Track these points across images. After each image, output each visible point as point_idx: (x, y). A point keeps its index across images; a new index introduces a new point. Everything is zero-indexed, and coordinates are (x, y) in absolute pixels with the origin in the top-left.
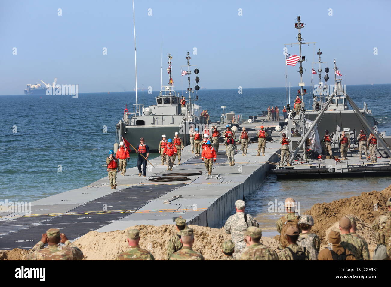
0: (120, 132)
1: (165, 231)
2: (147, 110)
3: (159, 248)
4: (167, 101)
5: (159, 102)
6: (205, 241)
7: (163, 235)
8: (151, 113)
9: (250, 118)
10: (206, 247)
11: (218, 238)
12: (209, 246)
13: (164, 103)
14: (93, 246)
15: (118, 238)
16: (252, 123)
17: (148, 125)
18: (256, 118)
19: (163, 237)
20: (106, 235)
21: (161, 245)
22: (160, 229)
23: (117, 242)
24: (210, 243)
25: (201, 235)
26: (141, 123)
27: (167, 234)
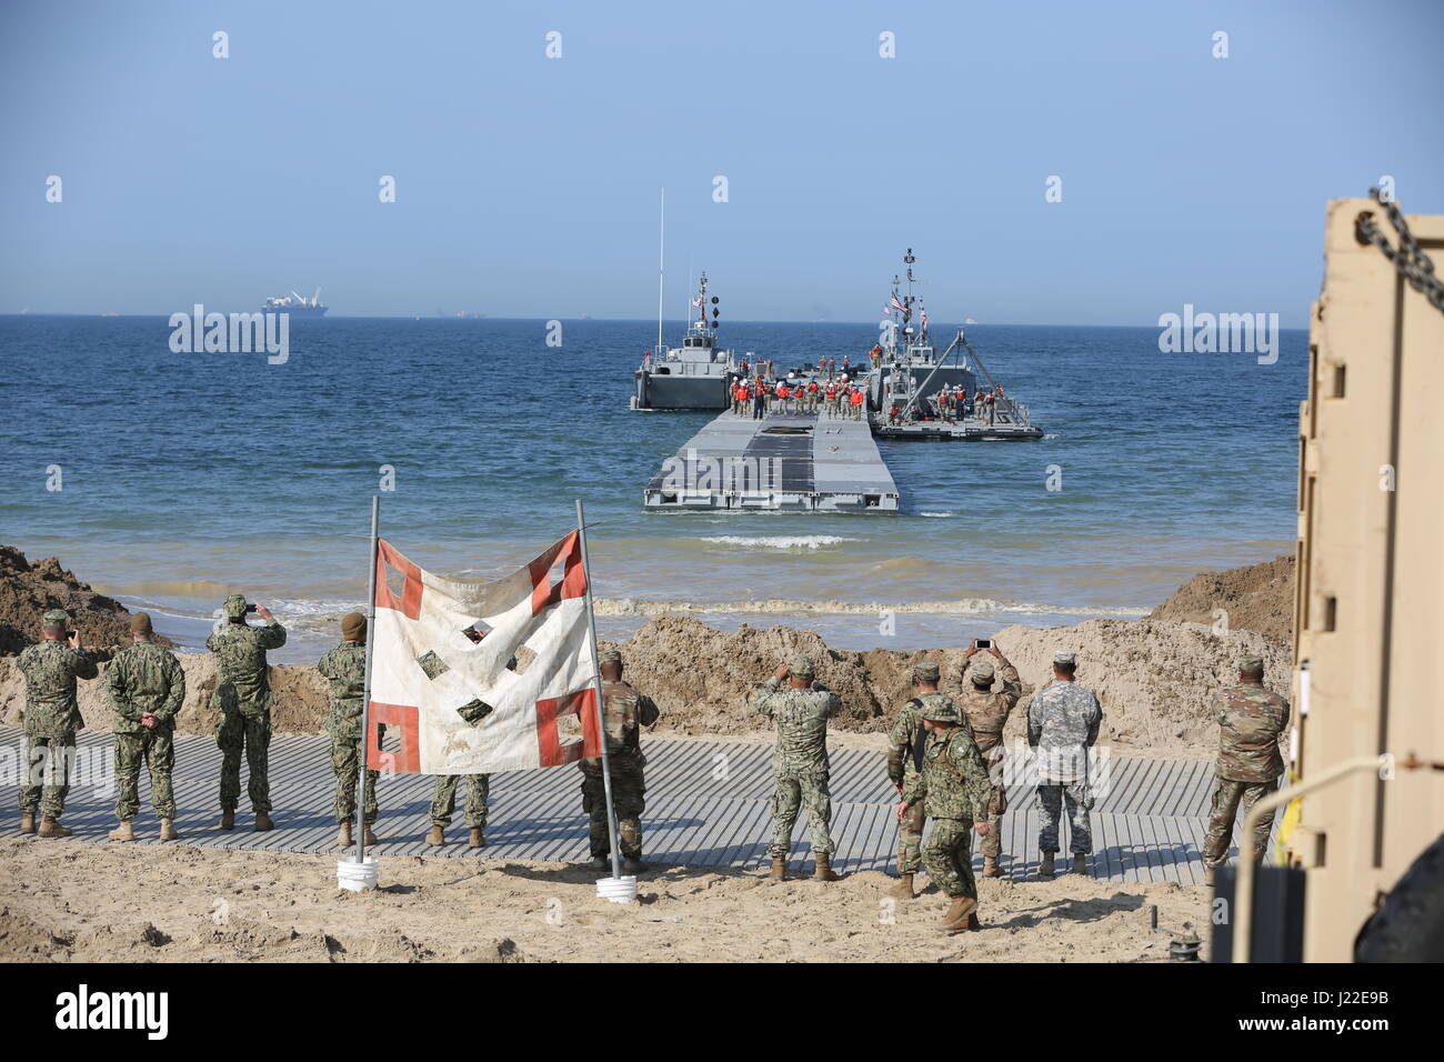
0: (640, 382)
1: (1149, 632)
2: (672, 353)
3: (1142, 661)
4: (698, 343)
5: (688, 343)
6: (1219, 652)
7: (1145, 638)
8: (675, 359)
9: (792, 371)
10: (1221, 663)
11: (1240, 647)
12: (1227, 662)
13: (695, 345)
14: (1023, 651)
15: (1066, 640)
16: (795, 378)
17: (675, 373)
18: (800, 371)
19: (1146, 641)
20: (1042, 633)
21: (1146, 657)
22: (1140, 628)
23: (1066, 647)
24: (1227, 656)
25: (1210, 641)
26: (665, 371)
27: (1151, 636)
